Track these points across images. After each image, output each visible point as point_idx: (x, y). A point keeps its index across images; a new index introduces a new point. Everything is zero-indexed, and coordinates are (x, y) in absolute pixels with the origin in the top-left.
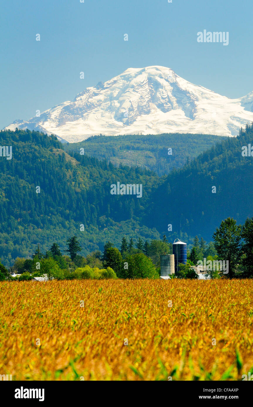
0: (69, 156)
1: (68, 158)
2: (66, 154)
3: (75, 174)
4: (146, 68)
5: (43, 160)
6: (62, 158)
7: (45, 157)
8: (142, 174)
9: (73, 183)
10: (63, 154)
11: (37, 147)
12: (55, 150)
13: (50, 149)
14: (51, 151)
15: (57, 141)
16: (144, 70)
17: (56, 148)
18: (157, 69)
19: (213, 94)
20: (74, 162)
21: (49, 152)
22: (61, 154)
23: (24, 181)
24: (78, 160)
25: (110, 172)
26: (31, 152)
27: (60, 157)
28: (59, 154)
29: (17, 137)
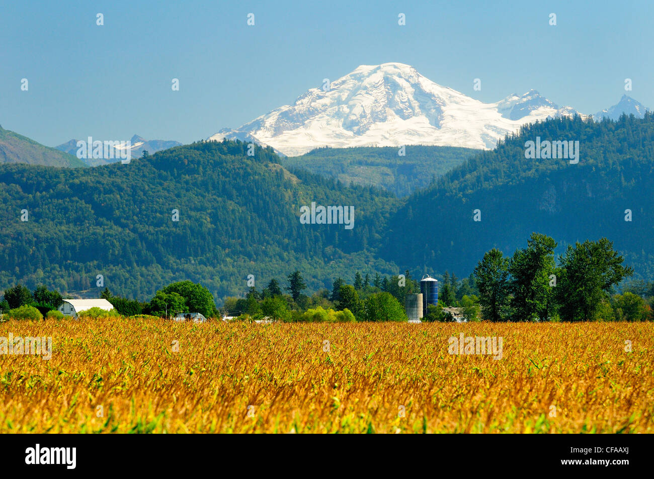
0: (288, 173)
1: (287, 175)
2: (284, 170)
3: (295, 195)
4: (382, 66)
5: (257, 177)
6: (279, 175)
7: (259, 174)
8: (377, 196)
9: (293, 206)
10: (281, 170)
12: (271, 165)
13: (265, 163)
14: (267, 166)
15: (274, 155)
16: (379, 68)
17: (273, 163)
18: (395, 67)
20: (295, 180)
21: (264, 167)
22: (279, 170)
23: (233, 203)
24: (299, 177)
25: (338, 193)
26: (242, 168)
27: (277, 173)
28: (276, 171)
29: (225, 149)
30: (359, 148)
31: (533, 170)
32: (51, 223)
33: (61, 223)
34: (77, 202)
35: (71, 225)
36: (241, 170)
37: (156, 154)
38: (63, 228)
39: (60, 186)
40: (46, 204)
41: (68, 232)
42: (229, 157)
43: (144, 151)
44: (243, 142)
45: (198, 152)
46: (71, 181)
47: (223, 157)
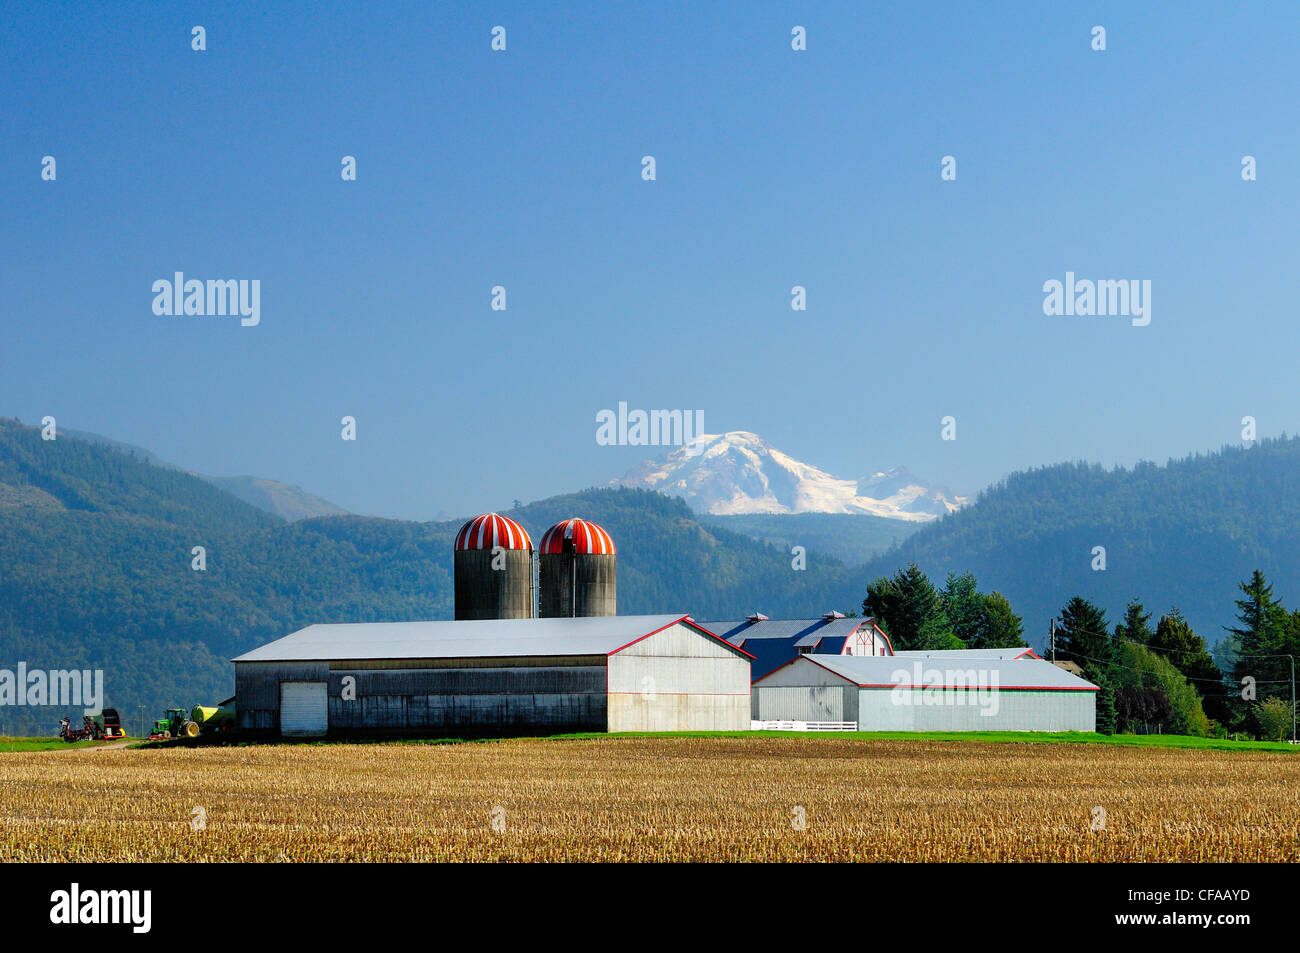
0: (704, 532)
1: (704, 535)
2: (700, 528)
3: (715, 560)
4: (727, 435)
5: (665, 537)
6: (693, 535)
7: (667, 533)
8: (820, 563)
9: (713, 575)
10: (697, 528)
11: (655, 517)
12: (682, 521)
13: (675, 518)
14: (677, 522)
15: (685, 507)
17: (684, 518)
18: (741, 436)
19: (821, 474)
20: (713, 541)
21: (673, 524)
22: (693, 528)
23: (634, 570)
24: (719, 538)
25: (771, 559)
26: (645, 524)
27: (691, 533)
28: (689, 529)
29: (622, 499)
30: (749, 515)
31: (1031, 531)
32: (395, 593)
33: (408, 593)
34: (430, 565)
35: (422, 595)
36: (644, 527)
37: (531, 505)
38: (411, 599)
39: (406, 545)
40: (388, 568)
41: (418, 604)
42: (628, 510)
43: (516, 501)
44: (645, 490)
45: (586, 503)
46: (421, 539)
47: (620, 510)
